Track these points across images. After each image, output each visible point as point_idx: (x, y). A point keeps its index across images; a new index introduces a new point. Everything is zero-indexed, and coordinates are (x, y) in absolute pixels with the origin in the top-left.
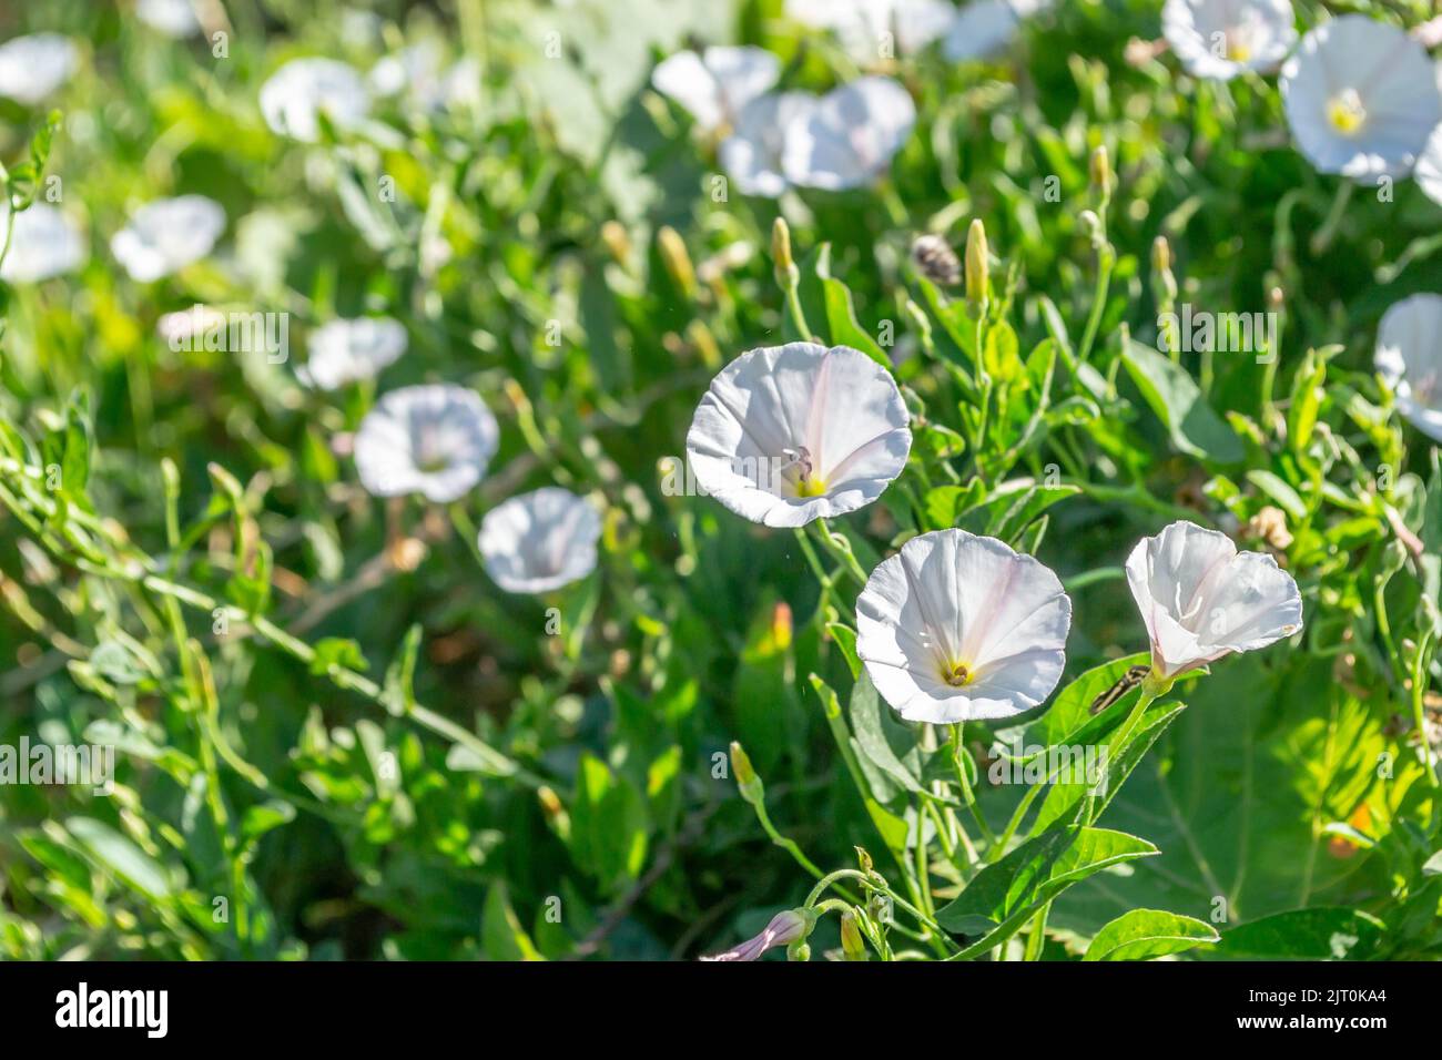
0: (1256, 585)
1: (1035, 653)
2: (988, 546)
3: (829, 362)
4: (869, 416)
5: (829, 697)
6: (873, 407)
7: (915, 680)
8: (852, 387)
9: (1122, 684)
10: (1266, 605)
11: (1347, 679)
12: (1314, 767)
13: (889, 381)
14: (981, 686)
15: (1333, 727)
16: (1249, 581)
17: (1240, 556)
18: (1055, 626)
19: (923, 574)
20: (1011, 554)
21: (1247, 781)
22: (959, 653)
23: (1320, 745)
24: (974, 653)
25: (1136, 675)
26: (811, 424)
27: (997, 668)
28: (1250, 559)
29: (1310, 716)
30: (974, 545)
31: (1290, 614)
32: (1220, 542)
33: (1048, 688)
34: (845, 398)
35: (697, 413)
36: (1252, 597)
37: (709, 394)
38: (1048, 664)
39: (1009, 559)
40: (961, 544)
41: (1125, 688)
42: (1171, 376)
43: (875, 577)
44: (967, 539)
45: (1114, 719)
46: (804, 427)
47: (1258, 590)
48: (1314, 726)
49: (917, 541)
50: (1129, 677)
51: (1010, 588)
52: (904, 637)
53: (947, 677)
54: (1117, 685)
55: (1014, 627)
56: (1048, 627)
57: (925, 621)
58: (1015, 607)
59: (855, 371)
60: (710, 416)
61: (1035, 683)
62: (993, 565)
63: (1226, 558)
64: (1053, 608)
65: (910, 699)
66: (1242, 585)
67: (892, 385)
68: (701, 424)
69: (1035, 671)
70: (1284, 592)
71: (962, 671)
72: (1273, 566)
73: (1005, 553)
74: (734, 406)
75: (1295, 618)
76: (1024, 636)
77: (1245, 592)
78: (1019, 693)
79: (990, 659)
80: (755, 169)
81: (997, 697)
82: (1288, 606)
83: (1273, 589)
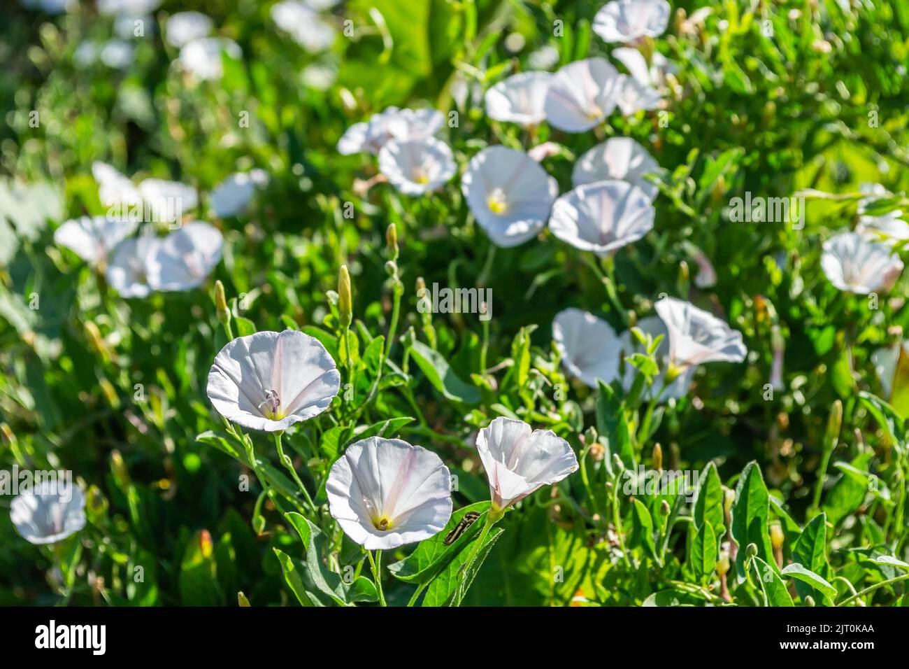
0: (545, 449)
1: (433, 502)
2: (395, 444)
3: (281, 340)
4: (311, 367)
5: (286, 560)
6: (312, 361)
7: (365, 528)
8: (296, 353)
9: (462, 524)
10: (554, 459)
11: (557, 520)
12: (545, 574)
13: (319, 345)
14: (401, 527)
15: (552, 548)
16: (540, 447)
17: (535, 433)
18: (442, 484)
19: (359, 465)
20: (409, 447)
21: (508, 589)
22: (382, 511)
23: (545, 561)
24: (391, 510)
25: (469, 518)
26: (274, 380)
27: (409, 515)
28: (540, 434)
29: (536, 546)
30: (386, 444)
31: (570, 461)
32: (522, 426)
33: (446, 520)
34: (293, 360)
35: (209, 377)
36: (544, 456)
37: (214, 366)
38: (443, 506)
39: (408, 450)
40: (379, 445)
41: (464, 527)
42: (434, 358)
43: (333, 470)
44: (382, 442)
45: (461, 545)
46: (269, 381)
47: (547, 451)
48: (540, 551)
49: (354, 447)
50: (466, 519)
51: (411, 467)
52: (353, 505)
53: (377, 526)
54: (459, 525)
55: (416, 490)
56: (437, 486)
57: (362, 494)
58: (415, 478)
59: (297, 343)
60: (217, 378)
61: (436, 518)
62: (399, 454)
63: (526, 435)
64: (439, 474)
65: (367, 538)
66: (536, 450)
67: (322, 348)
68: (213, 383)
69: (435, 512)
70: (563, 450)
71: (385, 522)
72: (554, 436)
73: (406, 447)
74: (229, 371)
75: (573, 463)
76: (423, 493)
77: (539, 453)
78: (429, 526)
79: (402, 511)
80: (129, 284)
81: (415, 530)
82: (567, 456)
83: (555, 449)
